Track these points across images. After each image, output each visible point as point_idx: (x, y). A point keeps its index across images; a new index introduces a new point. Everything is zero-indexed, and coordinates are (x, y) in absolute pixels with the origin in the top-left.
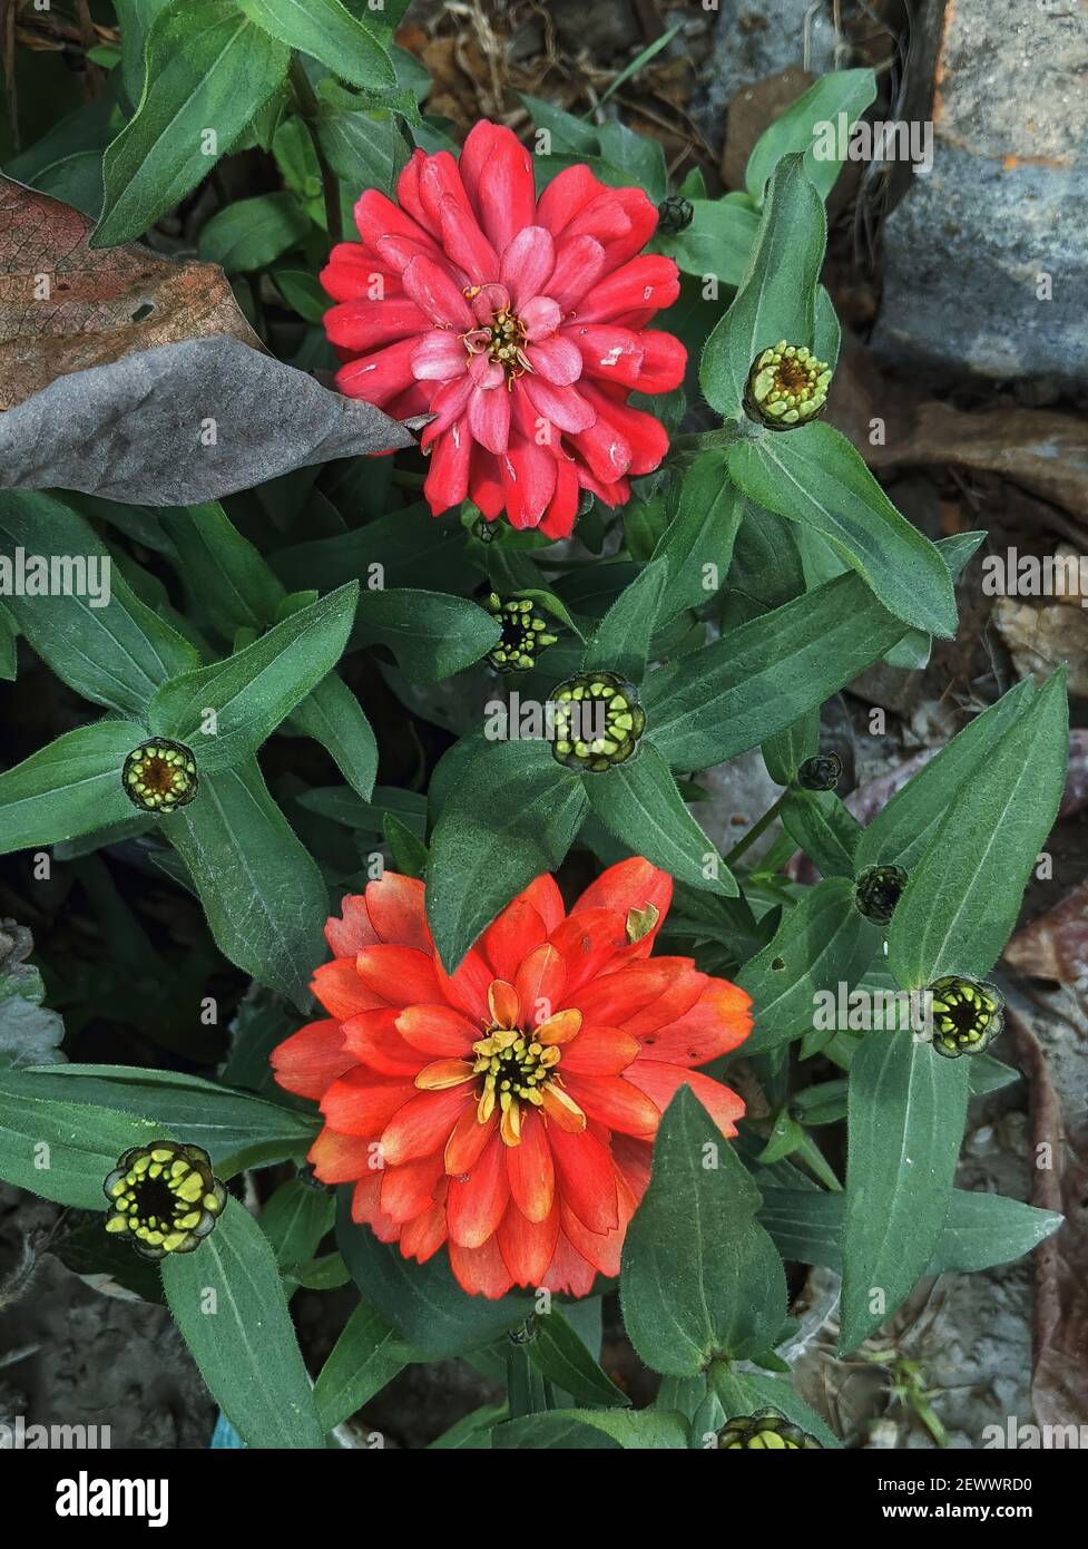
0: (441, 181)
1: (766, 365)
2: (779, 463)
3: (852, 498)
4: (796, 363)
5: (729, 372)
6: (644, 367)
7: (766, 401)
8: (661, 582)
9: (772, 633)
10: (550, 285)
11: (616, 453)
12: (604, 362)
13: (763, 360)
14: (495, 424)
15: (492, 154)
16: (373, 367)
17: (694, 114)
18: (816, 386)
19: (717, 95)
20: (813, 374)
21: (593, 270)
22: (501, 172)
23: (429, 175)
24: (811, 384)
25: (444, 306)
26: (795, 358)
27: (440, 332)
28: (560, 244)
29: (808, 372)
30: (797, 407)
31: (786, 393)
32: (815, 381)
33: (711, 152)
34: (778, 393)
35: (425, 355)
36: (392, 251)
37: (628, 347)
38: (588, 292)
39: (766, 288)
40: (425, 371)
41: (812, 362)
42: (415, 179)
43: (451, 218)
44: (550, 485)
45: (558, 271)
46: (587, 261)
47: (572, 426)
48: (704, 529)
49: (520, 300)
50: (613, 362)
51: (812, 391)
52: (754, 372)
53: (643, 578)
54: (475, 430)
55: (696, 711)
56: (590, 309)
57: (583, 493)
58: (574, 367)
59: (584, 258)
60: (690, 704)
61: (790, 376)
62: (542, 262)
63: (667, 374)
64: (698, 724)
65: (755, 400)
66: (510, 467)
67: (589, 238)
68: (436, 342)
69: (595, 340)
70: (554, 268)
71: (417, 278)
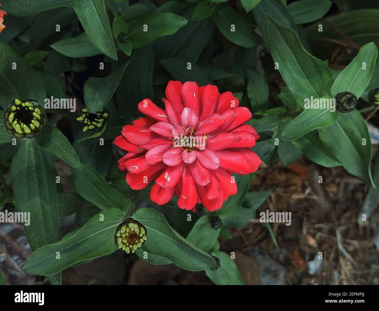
0: (246, 140)
1: (140, 230)
2: (111, 227)
3: (88, 249)
4: (137, 242)
5: (150, 219)
6: (161, 188)
7: (128, 226)
8: (71, 164)
9: (50, 205)
10: (199, 164)
11: (135, 168)
12: (167, 174)
13: (142, 230)
14: (160, 129)
15: (249, 161)
16: (194, 96)
17: (257, 249)
18: (126, 246)
19: (260, 257)
20: (131, 246)
21: (198, 180)
22: (242, 162)
23: (249, 136)
24: (127, 245)
25: (204, 126)
26: (139, 242)
27: (197, 122)
28: (211, 172)
29: (132, 245)
30: (121, 237)
31: (127, 234)
32: (128, 246)
33: (244, 250)
34: (128, 231)
35: (191, 113)
36: (229, 114)
37: (168, 183)
38: (193, 177)
39: (174, 241)
40: (186, 111)
41: (135, 247)
42: (249, 132)
43: (232, 137)
44: (134, 142)
45: (202, 168)
46: (202, 179)
47: (148, 155)
48: (101, 195)
49: (198, 153)
50: (166, 177)
51: (125, 244)
52: (140, 225)
53: (76, 157)
54: (161, 123)
55: (34, 169)
56: (187, 175)
57: (126, 152)
58: (168, 162)
59: (203, 178)
60: (38, 167)
61: (133, 237)
62: (207, 163)
63: (156, 195)
64: (29, 167)
65: (130, 222)
66: (145, 131)
67: (209, 182)
68: (194, 119)
69: (176, 174)
70: (204, 167)
71: (216, 119)
